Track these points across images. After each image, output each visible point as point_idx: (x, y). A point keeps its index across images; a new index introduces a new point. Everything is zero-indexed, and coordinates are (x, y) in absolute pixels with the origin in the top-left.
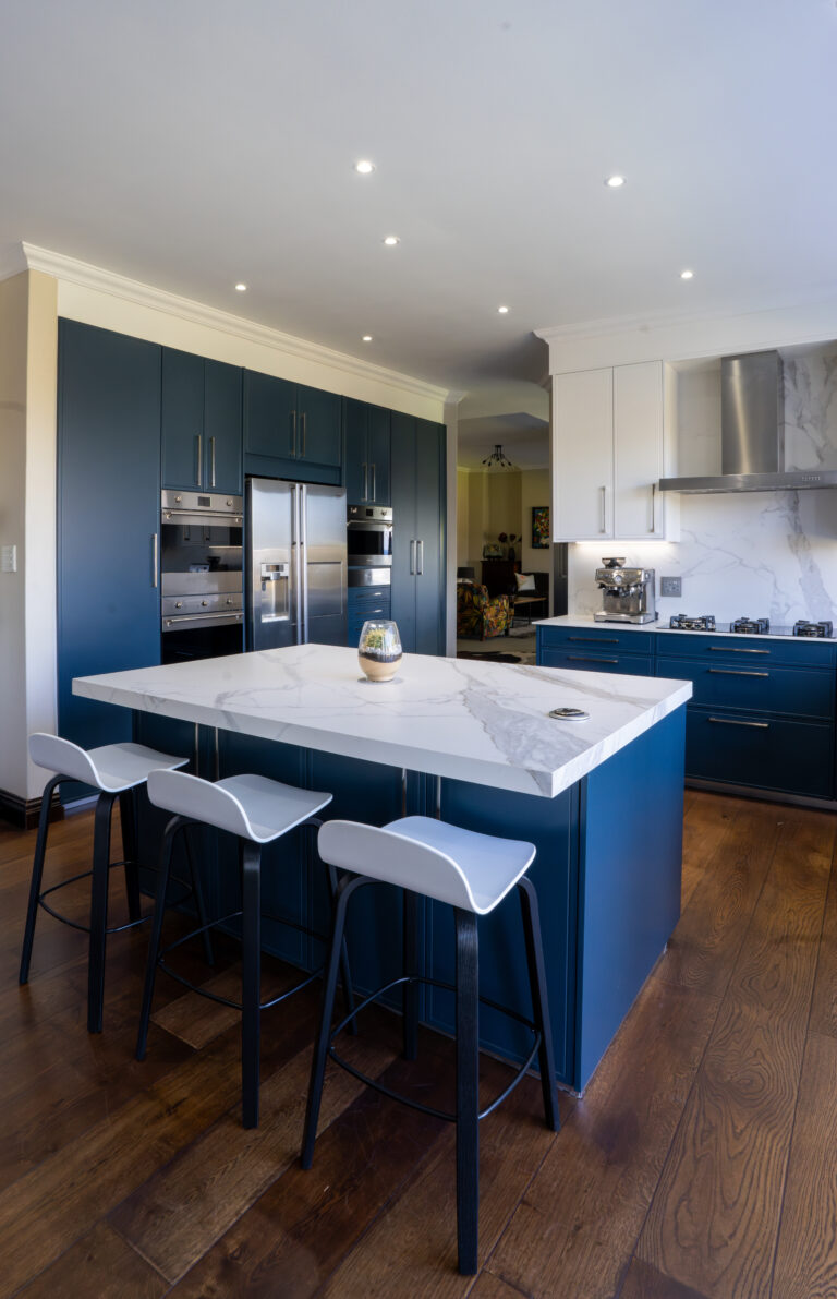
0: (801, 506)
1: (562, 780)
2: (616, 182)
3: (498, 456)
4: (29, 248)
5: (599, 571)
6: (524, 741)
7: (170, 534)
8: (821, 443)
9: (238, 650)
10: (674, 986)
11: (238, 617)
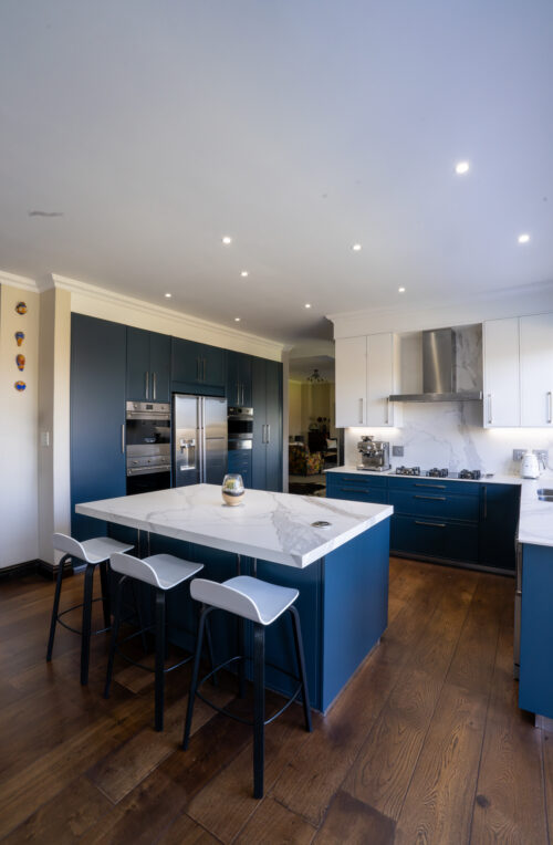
0: (465, 409)
1: (308, 560)
2: (357, 248)
3: (316, 376)
4: (55, 276)
5: (359, 444)
6: (295, 539)
7: (132, 424)
8: (475, 376)
9: (168, 487)
10: (382, 662)
11: (168, 467)
